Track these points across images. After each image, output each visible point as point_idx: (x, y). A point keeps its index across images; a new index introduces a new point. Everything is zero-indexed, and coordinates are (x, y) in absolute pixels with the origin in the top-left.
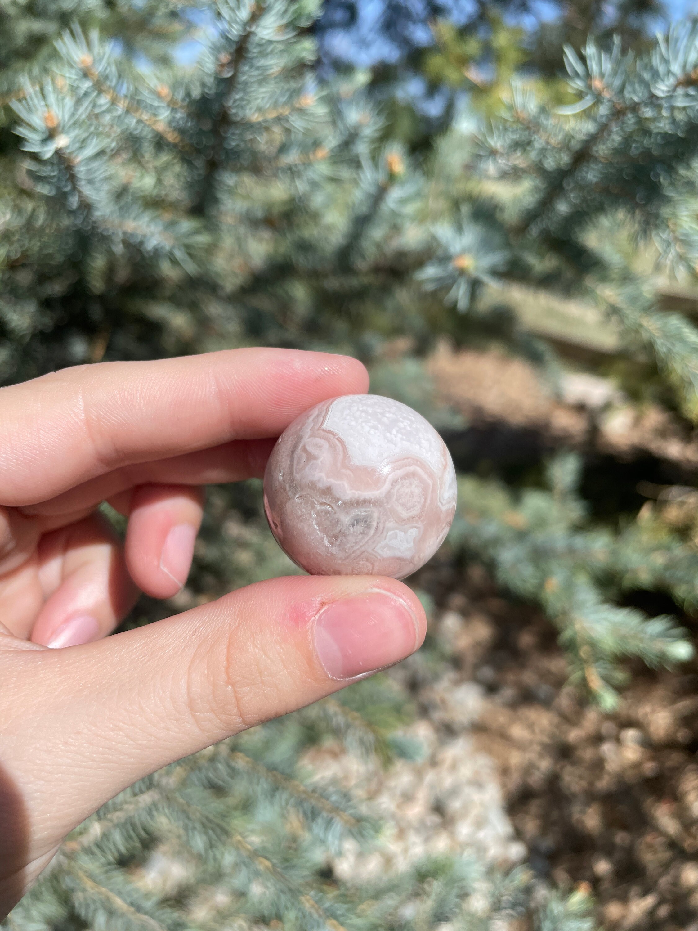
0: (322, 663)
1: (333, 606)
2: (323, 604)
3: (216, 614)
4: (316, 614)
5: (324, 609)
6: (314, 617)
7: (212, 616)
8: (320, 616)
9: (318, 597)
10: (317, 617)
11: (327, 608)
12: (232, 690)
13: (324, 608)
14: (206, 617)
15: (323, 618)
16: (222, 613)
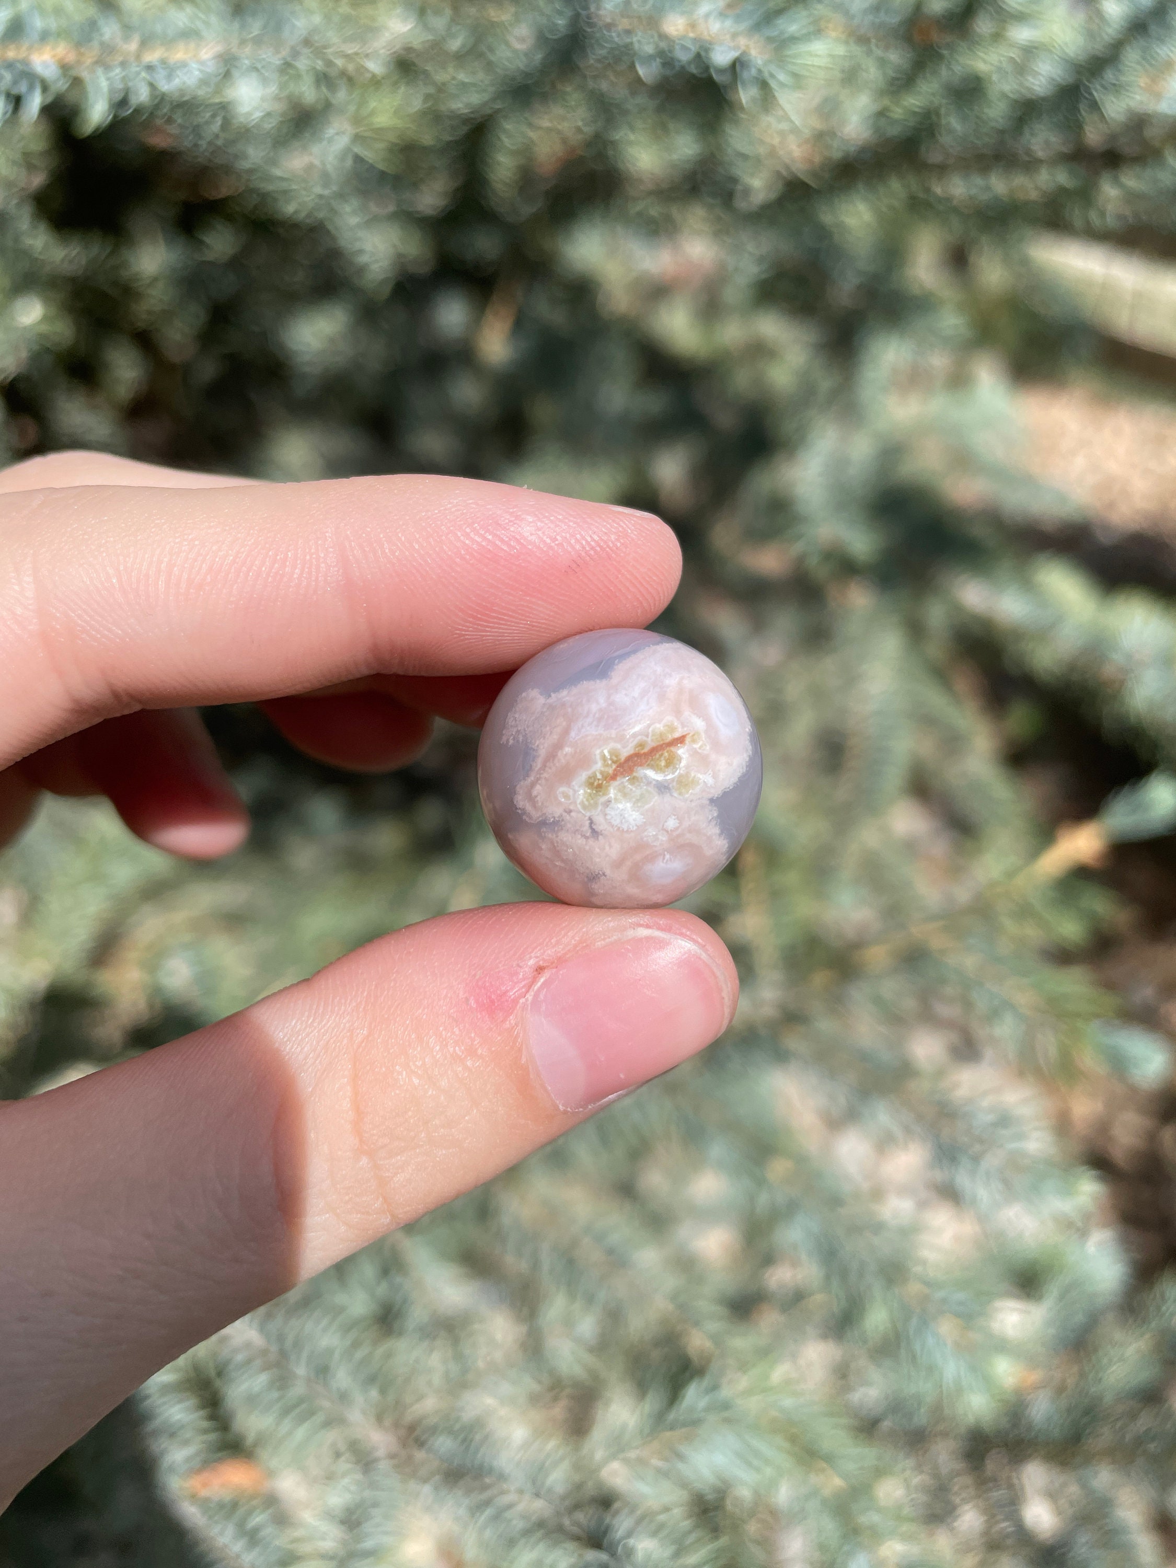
0: (547, 1085)
1: (561, 972)
2: (540, 970)
3: (315, 1013)
4: (527, 991)
5: (542, 980)
6: (525, 997)
7: (309, 1017)
8: (536, 995)
9: (531, 958)
10: (530, 997)
11: (548, 977)
12: (369, 1166)
13: (542, 977)
14: (294, 1021)
15: (542, 997)
16: (329, 1009)
